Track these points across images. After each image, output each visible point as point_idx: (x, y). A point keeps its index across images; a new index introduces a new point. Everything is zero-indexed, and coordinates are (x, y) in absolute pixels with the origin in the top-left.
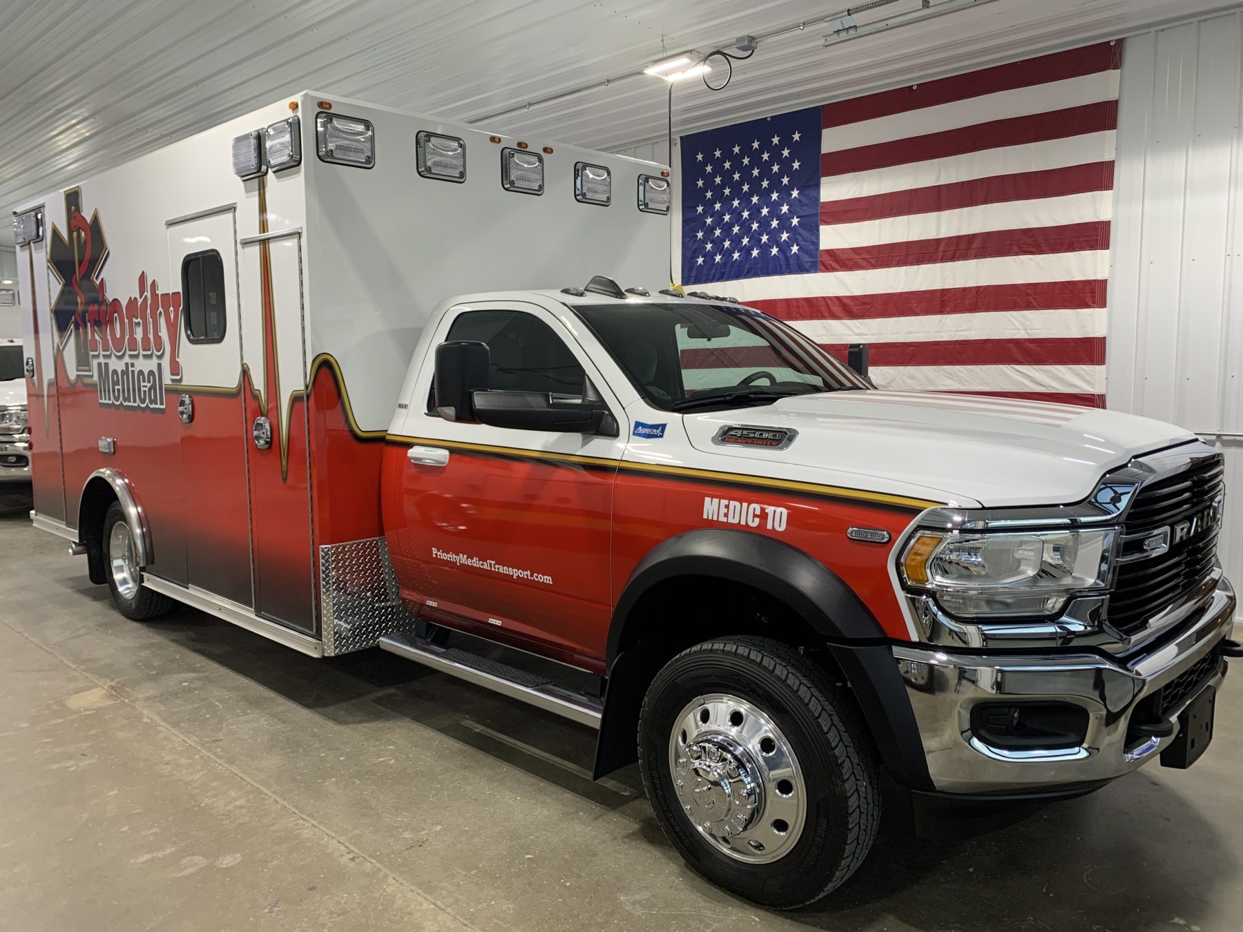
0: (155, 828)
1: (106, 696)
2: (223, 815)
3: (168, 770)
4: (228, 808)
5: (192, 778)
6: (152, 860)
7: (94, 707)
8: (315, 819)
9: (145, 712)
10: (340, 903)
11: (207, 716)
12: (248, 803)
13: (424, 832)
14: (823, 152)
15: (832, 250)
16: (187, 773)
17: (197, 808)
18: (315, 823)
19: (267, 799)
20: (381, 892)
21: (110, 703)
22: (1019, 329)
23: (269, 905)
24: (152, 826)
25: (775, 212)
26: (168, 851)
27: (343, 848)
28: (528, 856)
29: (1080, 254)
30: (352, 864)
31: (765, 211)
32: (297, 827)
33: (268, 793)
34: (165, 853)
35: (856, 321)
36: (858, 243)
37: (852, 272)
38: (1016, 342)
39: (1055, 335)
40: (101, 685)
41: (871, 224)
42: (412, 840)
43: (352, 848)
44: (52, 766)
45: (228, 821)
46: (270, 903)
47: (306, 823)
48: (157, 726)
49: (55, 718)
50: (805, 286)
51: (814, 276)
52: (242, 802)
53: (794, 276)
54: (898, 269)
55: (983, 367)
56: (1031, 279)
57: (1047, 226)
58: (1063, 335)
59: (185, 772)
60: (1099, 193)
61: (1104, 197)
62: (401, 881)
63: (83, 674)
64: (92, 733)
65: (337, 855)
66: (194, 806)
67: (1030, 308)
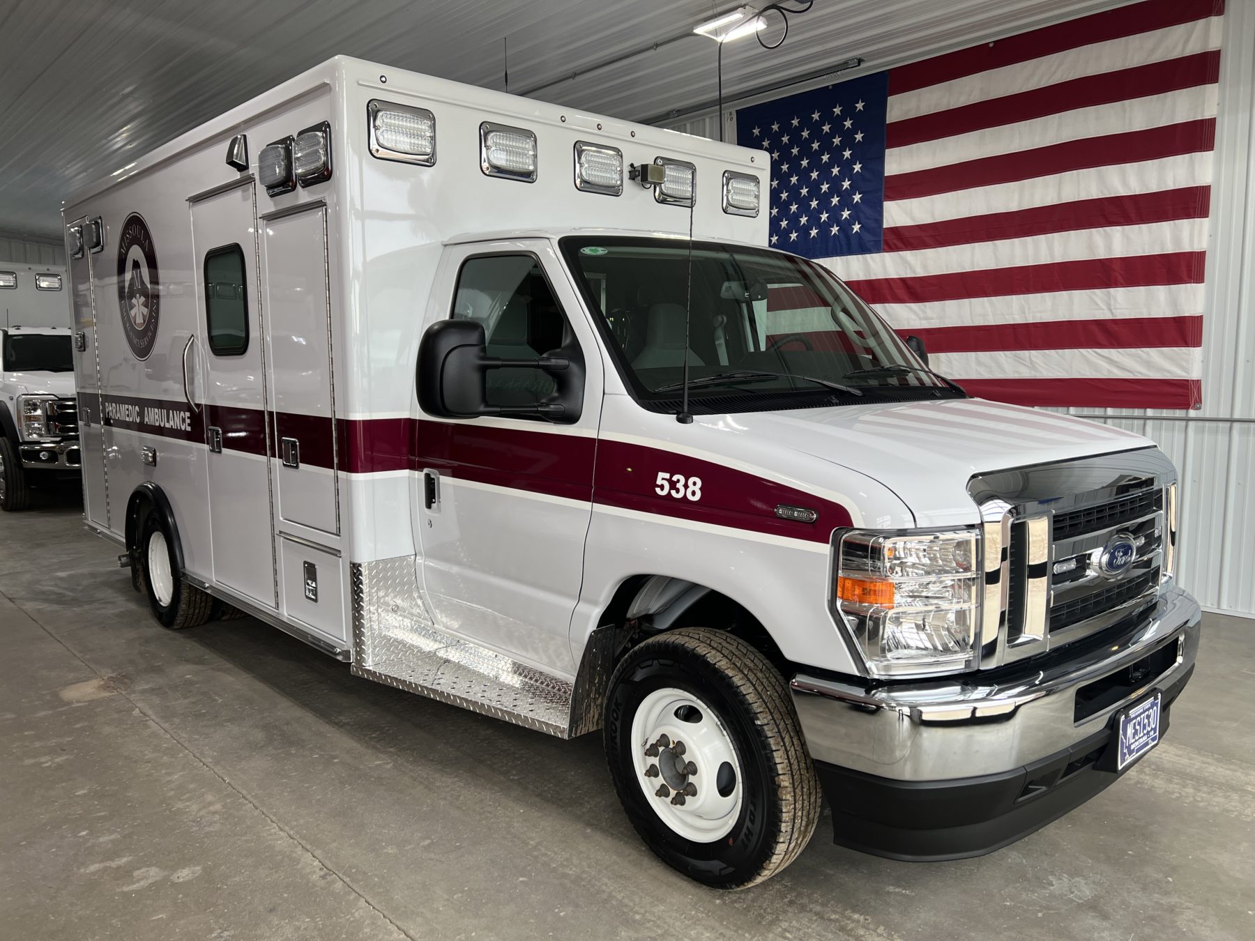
0: (116, 834)
1: (102, 687)
2: (194, 821)
3: (147, 769)
4: (202, 813)
5: (170, 778)
6: (105, 869)
7: (86, 700)
8: (292, 828)
9: (138, 705)
10: (299, 928)
11: (203, 711)
12: (224, 808)
13: (410, 847)
14: (887, 123)
15: (896, 228)
16: (166, 773)
17: (168, 812)
18: (292, 833)
19: (245, 805)
20: (348, 917)
21: (107, 694)
22: (1103, 309)
23: (220, 928)
24: (115, 831)
25: (835, 189)
26: (124, 860)
27: (316, 863)
28: (521, 879)
29: (1175, 223)
30: (322, 883)
31: (825, 187)
32: (269, 838)
33: (249, 797)
34: (118, 862)
35: (921, 304)
36: (925, 219)
37: (918, 251)
38: (1099, 323)
39: (1145, 314)
40: (101, 676)
41: (939, 198)
42: (395, 855)
43: (327, 863)
44: (27, 761)
45: (197, 828)
46: (221, 926)
47: (280, 833)
48: (147, 721)
49: (44, 710)
50: (867, 267)
51: (876, 256)
52: (217, 807)
53: (855, 257)
54: (968, 247)
55: (1060, 351)
56: (1118, 253)
57: (1138, 193)
58: (1154, 315)
59: (163, 771)
60: (1198, 154)
61: (1204, 159)
62: (373, 905)
63: (86, 664)
64: (78, 726)
65: (309, 871)
66: (165, 810)
67: (1116, 286)
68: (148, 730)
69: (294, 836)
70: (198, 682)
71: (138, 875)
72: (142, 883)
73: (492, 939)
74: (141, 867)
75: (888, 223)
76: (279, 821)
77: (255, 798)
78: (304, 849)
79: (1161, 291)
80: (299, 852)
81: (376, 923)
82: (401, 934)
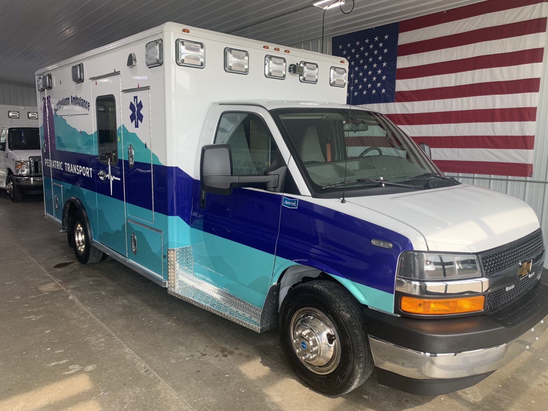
0: (62, 350)
1: (56, 286)
2: (94, 345)
3: (75, 322)
4: (96, 342)
5: (84, 327)
6: (57, 365)
7: (49, 291)
9: (71, 294)
11: (97, 298)
13: (181, 360)
14: (398, 44)
15: (401, 92)
17: (83, 342)
18: (133, 352)
21: (57, 289)
22: (490, 131)
25: (375, 73)
26: (65, 361)
27: (143, 365)
28: (227, 376)
29: (524, 94)
30: (145, 374)
31: (370, 73)
33: (115, 336)
34: (62, 362)
35: (411, 126)
36: (414, 88)
37: (410, 102)
38: (489, 137)
39: (509, 135)
40: (55, 281)
41: (420, 79)
42: (175, 363)
43: (147, 366)
44: (25, 317)
45: (95, 349)
46: (104, 390)
47: (129, 352)
48: (74, 301)
49: (32, 295)
50: (388, 108)
51: (392, 104)
52: (103, 340)
53: (382, 104)
54: (432, 101)
55: (471, 149)
56: (498, 106)
57: (508, 79)
58: (513, 135)
59: (81, 324)
60: (535, 64)
61: (538, 66)
62: (166, 384)
63: (49, 275)
64: (46, 303)
65: (140, 369)
66: (82, 340)
67: (497, 121)
68: (75, 305)
69: (134, 354)
70: (95, 285)
71: (71, 368)
72: (72, 371)
73: (214, 400)
74: (72, 364)
75: (397, 89)
76: (128, 347)
77: (118, 336)
78: (138, 359)
79: (516, 124)
80: (136, 361)
81: (167, 392)
82: (177, 397)
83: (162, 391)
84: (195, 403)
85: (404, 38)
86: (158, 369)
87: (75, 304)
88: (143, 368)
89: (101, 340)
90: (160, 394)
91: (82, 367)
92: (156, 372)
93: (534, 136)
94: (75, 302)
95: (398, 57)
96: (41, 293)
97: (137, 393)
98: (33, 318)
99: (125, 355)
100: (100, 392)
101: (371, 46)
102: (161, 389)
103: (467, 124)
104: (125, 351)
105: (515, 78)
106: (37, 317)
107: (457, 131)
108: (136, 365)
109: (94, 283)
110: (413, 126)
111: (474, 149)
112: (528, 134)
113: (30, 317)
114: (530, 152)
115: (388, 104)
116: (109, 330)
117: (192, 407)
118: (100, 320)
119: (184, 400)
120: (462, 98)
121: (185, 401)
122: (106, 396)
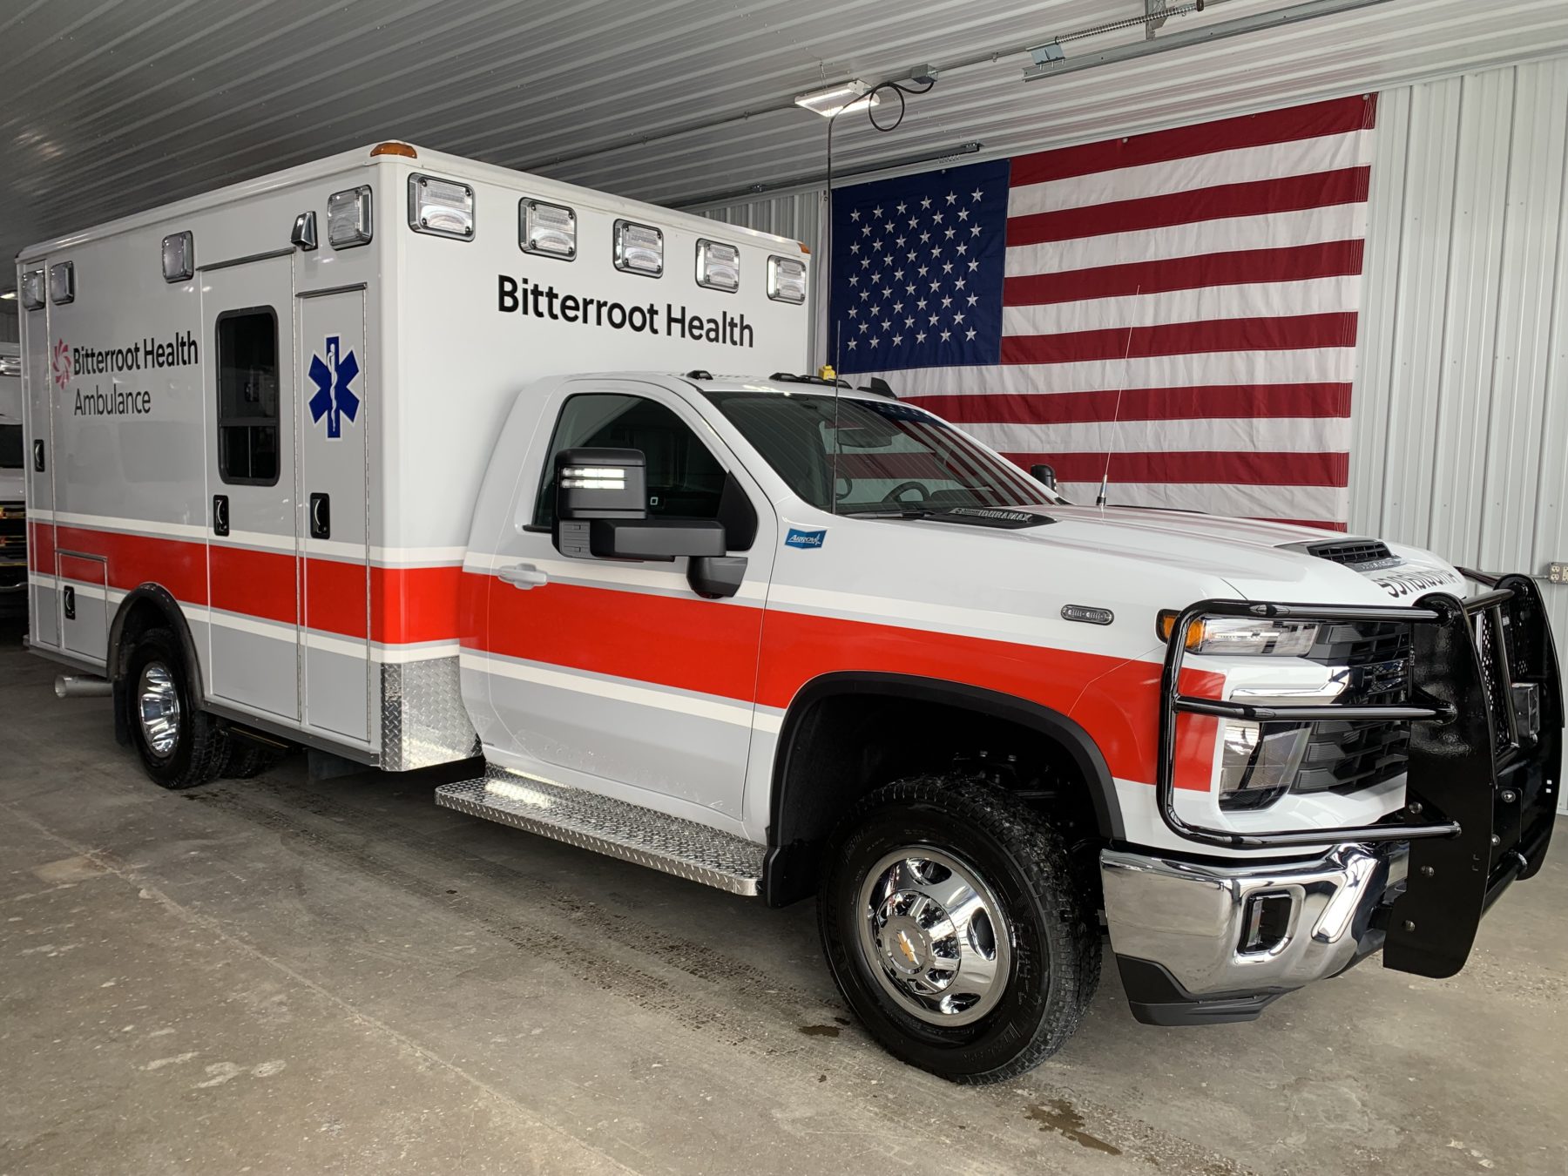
0: (168, 1028)
1: (87, 866)
2: (259, 1013)
3: (180, 958)
4: (264, 1004)
5: (212, 968)
6: (170, 1065)
7: (73, 880)
8: (378, 1019)
9: (143, 886)
11: (227, 893)
12: (289, 999)
13: (520, 1036)
14: (1009, 217)
15: (1017, 337)
16: (205, 962)
17: (223, 1004)
18: (378, 1023)
19: (313, 995)
20: (472, 1107)
21: (98, 874)
22: (1244, 441)
24: (164, 1026)
25: (947, 288)
26: (189, 1055)
29: (1319, 351)
30: (431, 1074)
31: (935, 286)
32: (355, 1029)
33: (315, 987)
34: (183, 1058)
35: (1043, 426)
36: (1050, 329)
37: (1041, 365)
38: (1242, 457)
39: (1289, 448)
40: (81, 853)
41: (1066, 307)
42: (506, 1044)
43: (430, 1054)
44: (25, 951)
45: (265, 1020)
46: (329, 1120)
47: (367, 1024)
48: (161, 903)
49: (23, 893)
50: (983, 381)
51: (993, 368)
52: (282, 997)
53: (968, 368)
54: (1098, 363)
55: (1198, 485)
56: (1260, 380)
57: (1281, 315)
58: (1298, 450)
59: (202, 960)
60: (1345, 278)
61: (1351, 283)
62: (496, 1094)
63: (56, 838)
64: (75, 911)
65: (412, 1063)
66: (219, 1002)
67: (1259, 416)
68: (166, 914)
69: (383, 1027)
70: (208, 859)
71: (212, 1072)
72: (220, 1079)
73: (638, 1124)
74: (210, 1064)
75: (1007, 331)
76: (360, 1012)
77: (323, 986)
78: (398, 1041)
79: (1306, 424)
80: (396, 1044)
81: (505, 1112)
82: (535, 1123)
83: (491, 1111)
84: (591, 1134)
85: (1024, 201)
86: (464, 1061)
87: (165, 911)
88: (421, 1061)
89: (276, 999)
90: (490, 1120)
91: (244, 1068)
92: (460, 1067)
93: (1348, 454)
94: (163, 906)
95: (1007, 248)
96: (49, 886)
97: (423, 1119)
98: (51, 952)
99: (357, 1031)
100: (320, 1124)
101: (938, 218)
102: (487, 1107)
103: (1185, 422)
104: (356, 1022)
105: (1298, 311)
106: (63, 949)
107: (1162, 440)
108: (398, 1055)
109: (203, 855)
110: (1051, 426)
111: (1206, 486)
112: (1333, 448)
113: (38, 949)
114: (1342, 490)
115: (983, 367)
116: (290, 972)
117: (584, 1144)
118: (255, 947)
119: (560, 1129)
120: (1172, 356)
121: (561, 1131)
122: (338, 1134)
